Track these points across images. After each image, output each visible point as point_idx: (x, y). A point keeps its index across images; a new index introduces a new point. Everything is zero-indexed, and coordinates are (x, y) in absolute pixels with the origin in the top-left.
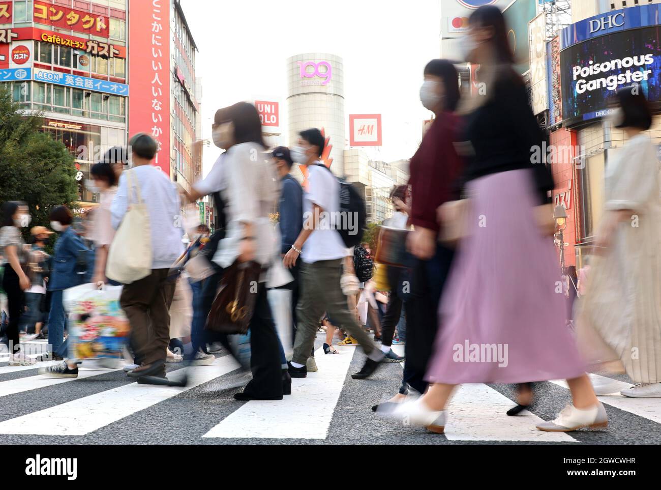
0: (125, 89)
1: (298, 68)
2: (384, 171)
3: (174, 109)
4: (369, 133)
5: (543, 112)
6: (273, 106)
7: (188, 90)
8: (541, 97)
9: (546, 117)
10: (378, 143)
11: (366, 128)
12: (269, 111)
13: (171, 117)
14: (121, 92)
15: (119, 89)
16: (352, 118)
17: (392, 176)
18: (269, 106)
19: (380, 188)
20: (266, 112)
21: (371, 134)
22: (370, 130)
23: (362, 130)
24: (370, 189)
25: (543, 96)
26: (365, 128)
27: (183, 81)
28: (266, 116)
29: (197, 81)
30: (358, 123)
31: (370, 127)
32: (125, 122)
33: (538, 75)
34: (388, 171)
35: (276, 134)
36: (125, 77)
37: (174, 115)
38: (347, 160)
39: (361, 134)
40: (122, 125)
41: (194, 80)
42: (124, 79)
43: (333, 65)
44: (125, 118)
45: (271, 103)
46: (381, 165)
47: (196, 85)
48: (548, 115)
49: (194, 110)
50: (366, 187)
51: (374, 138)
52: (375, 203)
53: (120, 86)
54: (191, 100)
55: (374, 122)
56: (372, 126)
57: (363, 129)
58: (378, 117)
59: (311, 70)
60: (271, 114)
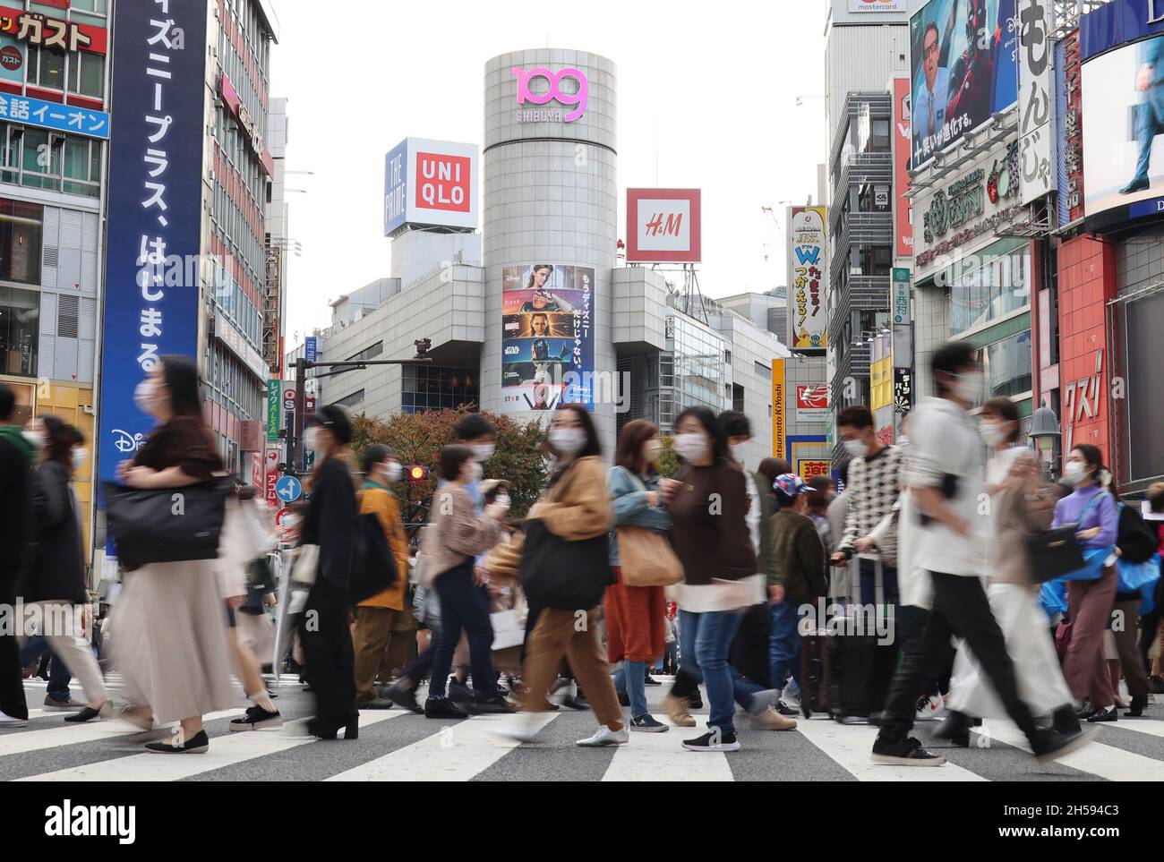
0: (103, 122)
1: (511, 81)
2: (703, 319)
3: (211, 168)
4: (670, 231)
5: (1044, 196)
6: (458, 166)
7: (248, 128)
8: (1040, 162)
9: (1049, 208)
10: (692, 254)
11: (664, 220)
12: (448, 178)
13: (204, 188)
14: (91, 129)
15: (86, 123)
16: (634, 196)
17: (721, 330)
18: (449, 165)
19: (692, 357)
20: (441, 178)
21: (676, 234)
22: (673, 224)
23: (654, 225)
24: (670, 359)
25: (1044, 160)
26: (662, 220)
27: (237, 107)
28: (440, 187)
29: (271, 109)
30: (646, 209)
31: (675, 218)
32: (99, 197)
33: (1036, 114)
34: (714, 319)
35: (463, 228)
36: (102, 97)
37: (211, 183)
38: (621, 291)
39: (654, 234)
40: (91, 203)
41: (263, 105)
42: (100, 99)
43: (591, 77)
44: (99, 188)
45: (453, 160)
46: (697, 305)
47: (270, 117)
48: (1054, 205)
49: (263, 172)
50: (661, 354)
51: (682, 243)
52: (681, 390)
53: (91, 116)
54: (256, 148)
55: (683, 207)
56: (680, 216)
57: (659, 222)
58: (693, 196)
59: (543, 89)
60: (453, 183)
